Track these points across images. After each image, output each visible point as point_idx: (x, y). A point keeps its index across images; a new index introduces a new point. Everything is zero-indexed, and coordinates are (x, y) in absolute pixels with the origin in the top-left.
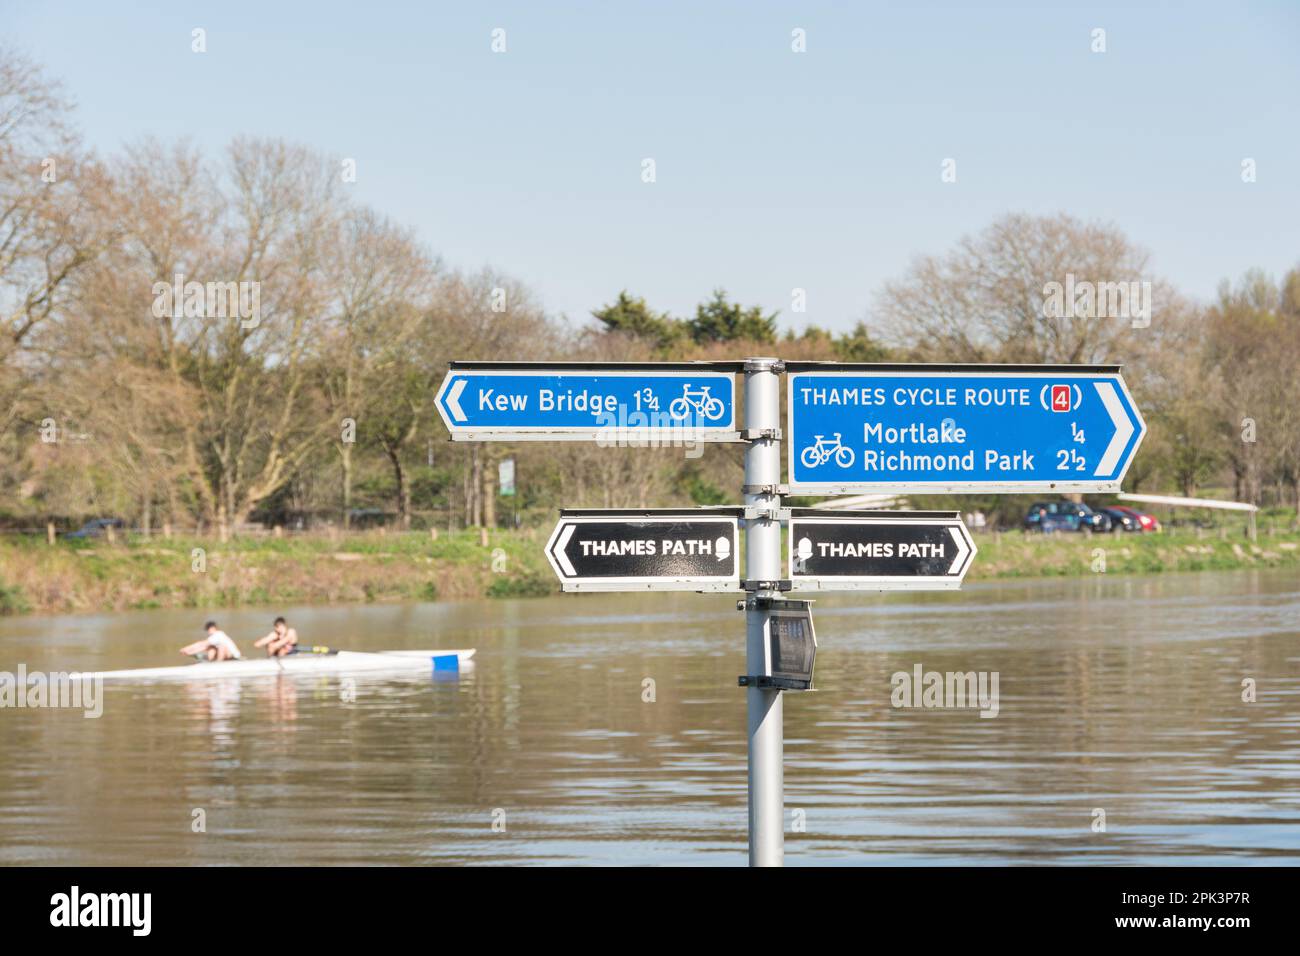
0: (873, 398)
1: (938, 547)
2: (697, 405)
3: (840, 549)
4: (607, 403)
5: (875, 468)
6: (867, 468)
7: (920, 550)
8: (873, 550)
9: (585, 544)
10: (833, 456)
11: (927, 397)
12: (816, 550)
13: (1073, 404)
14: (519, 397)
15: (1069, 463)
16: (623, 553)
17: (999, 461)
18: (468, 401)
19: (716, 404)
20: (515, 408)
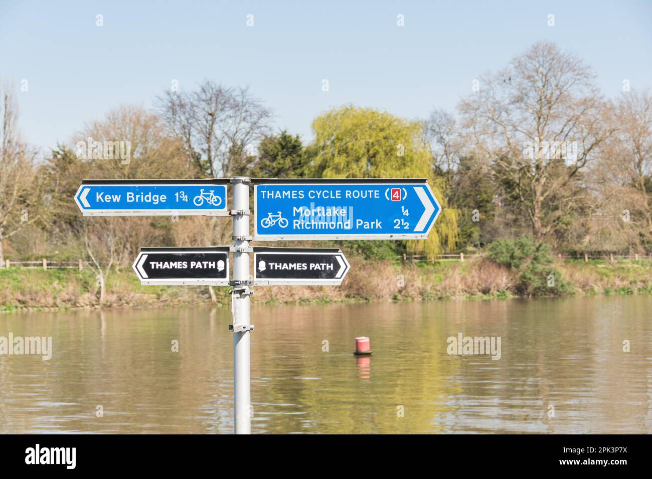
0: (298, 195)
1: (330, 265)
2: (207, 199)
3: (280, 266)
4: (161, 198)
7: (321, 266)
8: (297, 266)
9: (153, 263)
10: (277, 223)
11: (326, 194)
12: (268, 266)
13: (403, 197)
14: (116, 196)
15: (401, 225)
16: (171, 267)
17: (363, 224)
18: (91, 198)
19: (217, 198)
20: (114, 201)
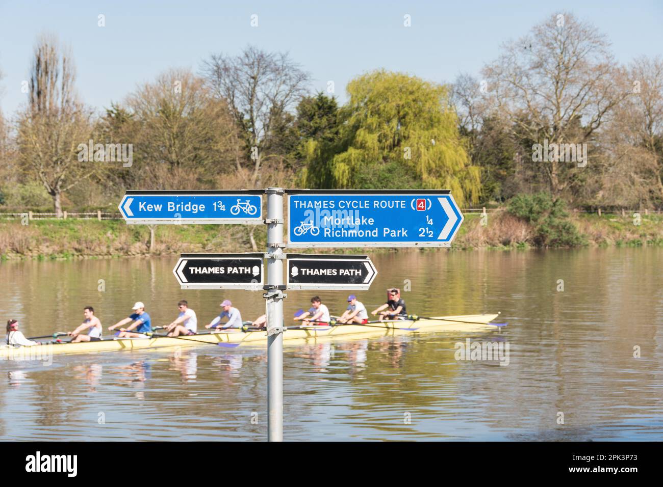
0: (329, 205)
1: (358, 271)
2: (243, 208)
3: (312, 272)
4: (200, 208)
5: (329, 236)
6: (325, 236)
7: (350, 272)
8: (327, 272)
9: (192, 269)
11: (355, 204)
12: (300, 272)
13: (428, 207)
14: (158, 206)
15: (425, 234)
16: (209, 272)
17: (390, 233)
18: (134, 207)
19: (253, 208)
20: (156, 210)
